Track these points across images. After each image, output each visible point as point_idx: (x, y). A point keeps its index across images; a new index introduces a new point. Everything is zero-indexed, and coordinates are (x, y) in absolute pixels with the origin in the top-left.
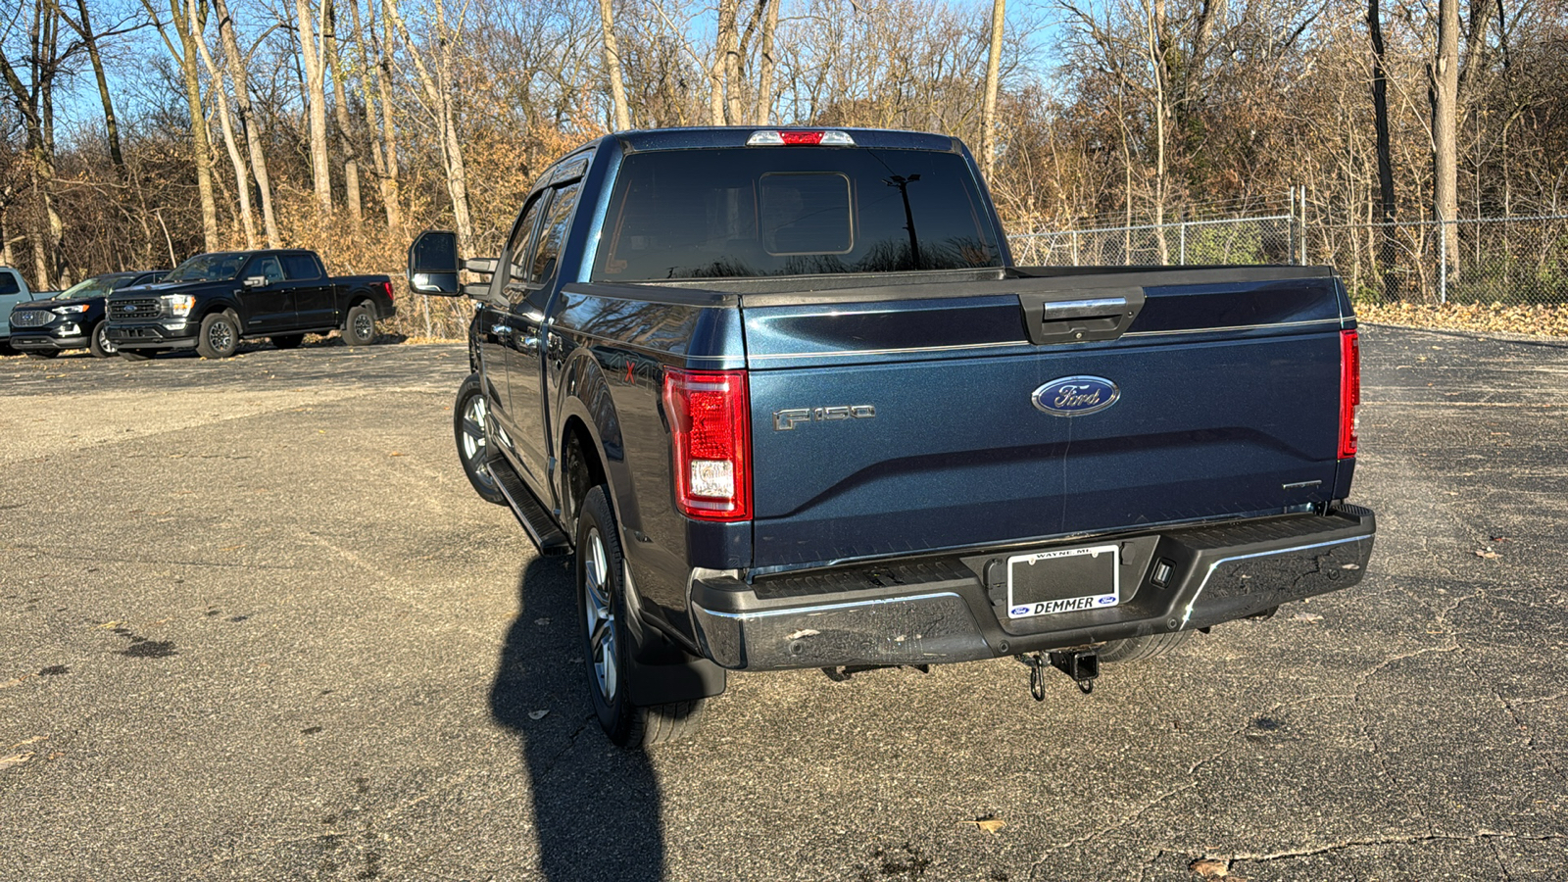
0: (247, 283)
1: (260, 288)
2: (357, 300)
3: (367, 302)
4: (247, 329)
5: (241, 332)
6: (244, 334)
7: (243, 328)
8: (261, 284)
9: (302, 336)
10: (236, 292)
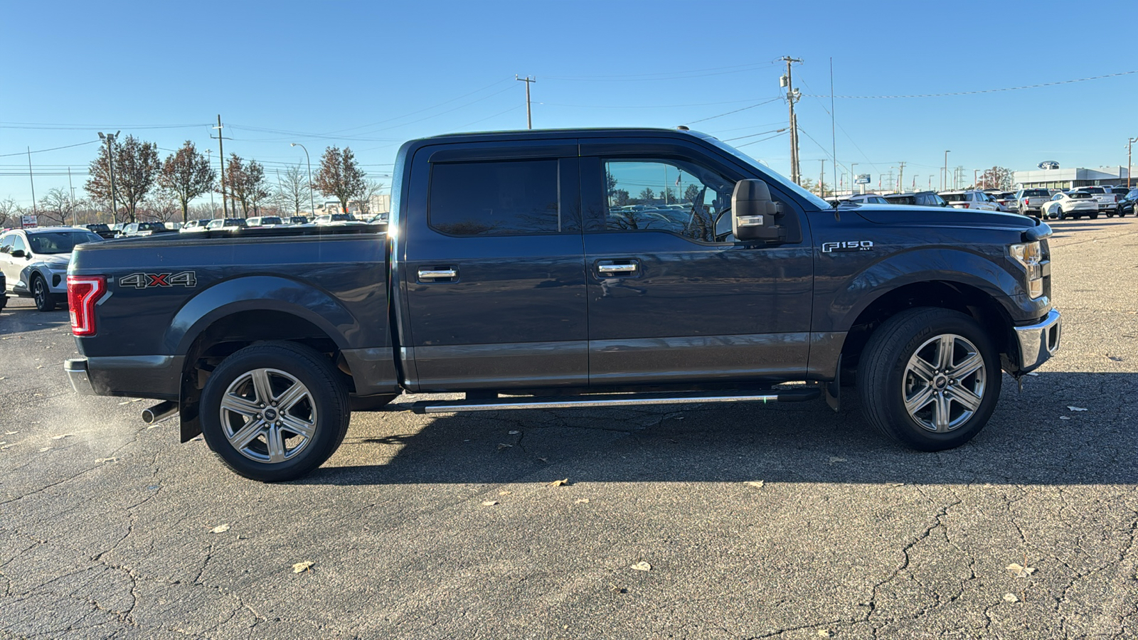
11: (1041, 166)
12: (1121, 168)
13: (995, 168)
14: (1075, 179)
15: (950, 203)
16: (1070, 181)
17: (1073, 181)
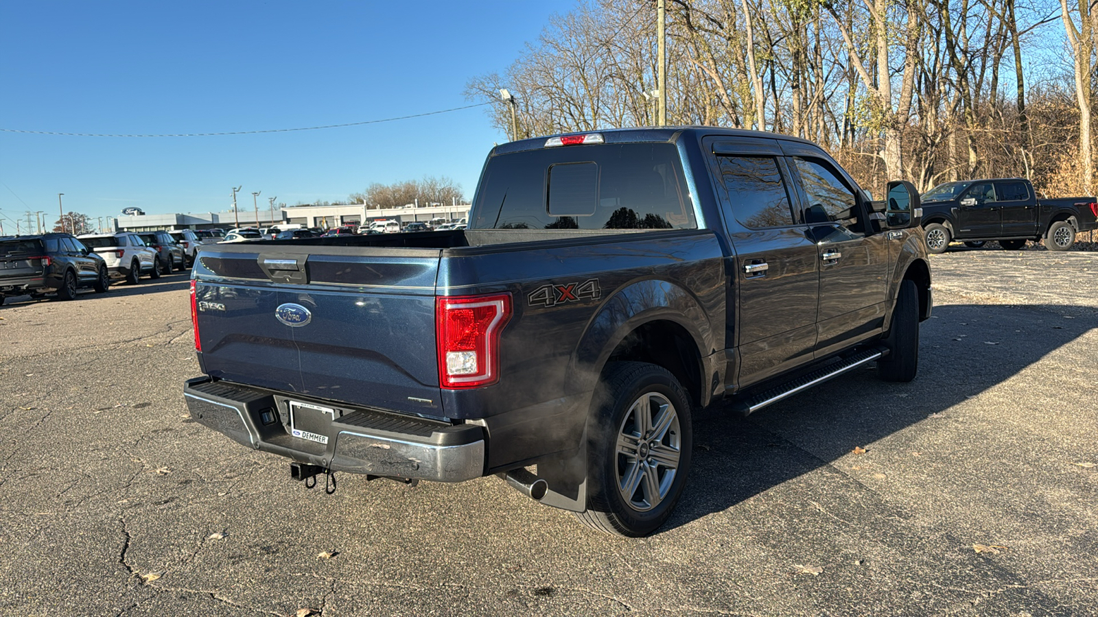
0: (962, 203)
1: (971, 206)
2: (1062, 216)
3: (1072, 218)
4: (958, 235)
5: (953, 237)
6: (955, 238)
7: (955, 234)
8: (972, 204)
9: (1025, 240)
10: (952, 209)
11: (124, 212)
12: (212, 215)
13: (70, 213)
14: (175, 223)
15: (95, 249)
16: (170, 226)
17: (174, 226)
